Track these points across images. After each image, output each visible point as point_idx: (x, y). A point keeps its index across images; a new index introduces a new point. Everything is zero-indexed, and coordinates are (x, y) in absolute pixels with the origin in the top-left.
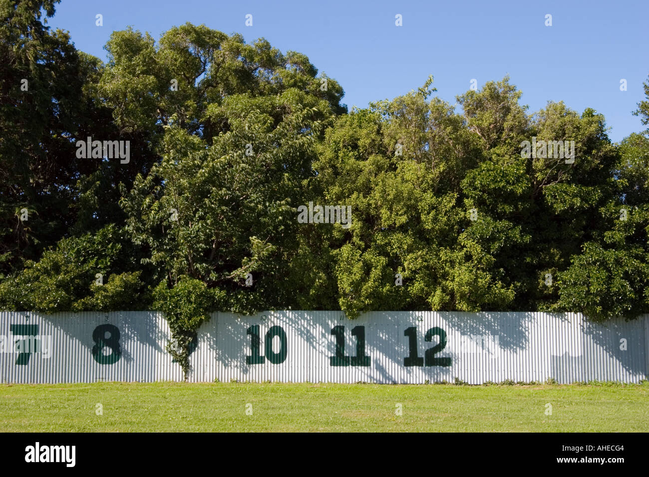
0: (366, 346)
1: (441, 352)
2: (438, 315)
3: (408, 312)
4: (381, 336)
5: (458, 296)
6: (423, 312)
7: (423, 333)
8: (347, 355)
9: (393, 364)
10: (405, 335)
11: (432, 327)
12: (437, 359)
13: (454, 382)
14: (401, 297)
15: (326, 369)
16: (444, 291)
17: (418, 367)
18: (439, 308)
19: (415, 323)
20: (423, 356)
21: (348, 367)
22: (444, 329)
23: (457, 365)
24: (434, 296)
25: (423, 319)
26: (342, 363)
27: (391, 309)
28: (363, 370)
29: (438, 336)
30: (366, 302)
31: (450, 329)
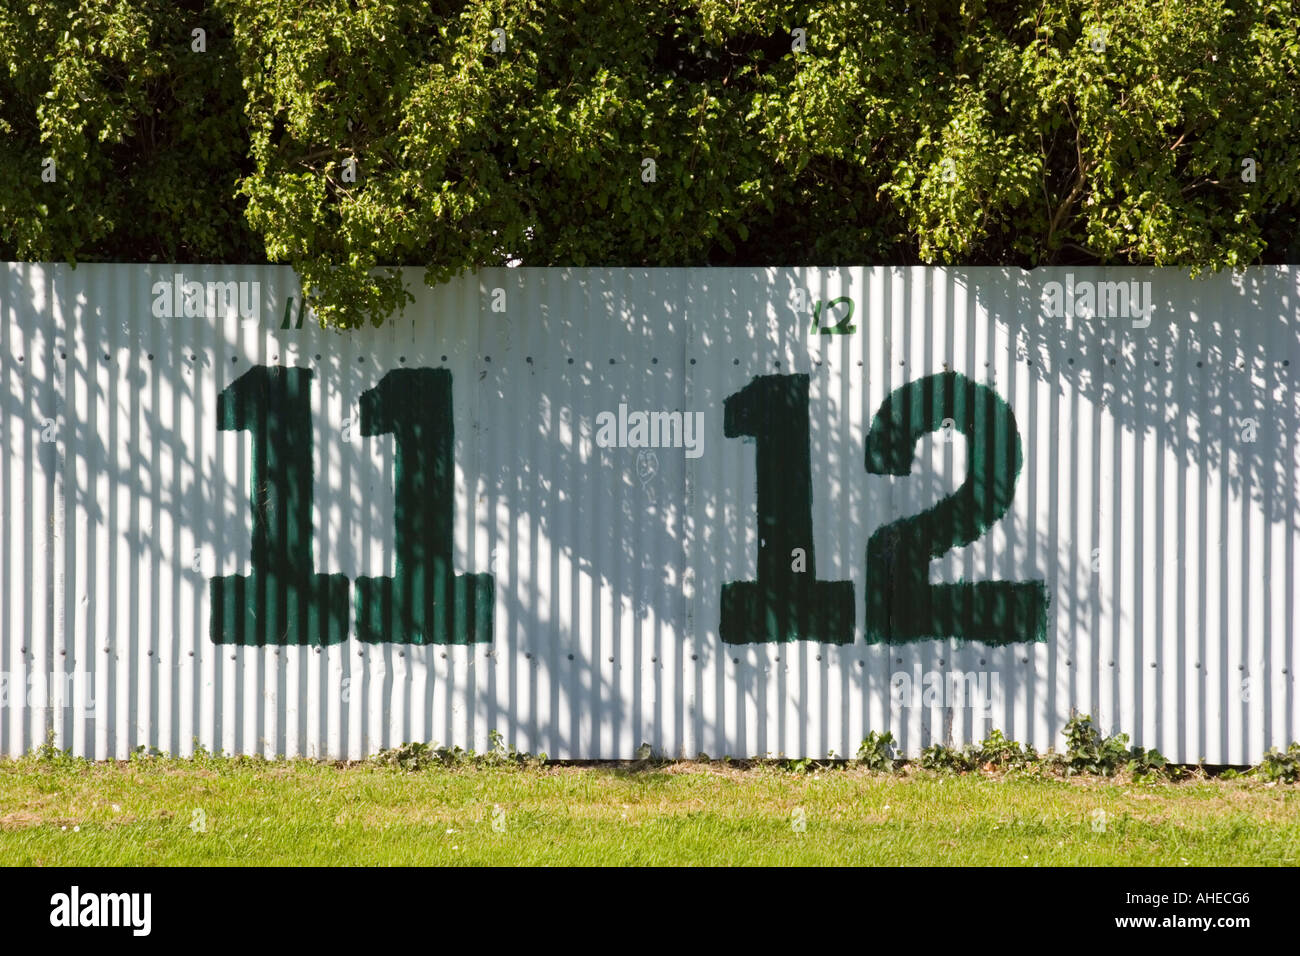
0: (461, 501)
1: (978, 546)
2: (961, 292)
3: (753, 273)
4: (566, 436)
5: (1099, 157)
6: (856, 271)
7: (855, 416)
8: (334, 569)
9: (648, 625)
10: (731, 431)
11: (917, 374)
12: (947, 588)
13: (1063, 745)
14: (699, 165)
15: (186, 663)
16: (998, 120)
17: (813, 647)
18: (962, 242)
19: (800, 348)
20: (856, 574)
21: (334, 650)
22: (1002, 391)
23: (1084, 641)
24: (933, 154)
25: (856, 320)
26: (292, 624)
27: (630, 251)
28: (440, 665)
29: (959, 440)
30: (438, 208)
31: (1044, 388)
